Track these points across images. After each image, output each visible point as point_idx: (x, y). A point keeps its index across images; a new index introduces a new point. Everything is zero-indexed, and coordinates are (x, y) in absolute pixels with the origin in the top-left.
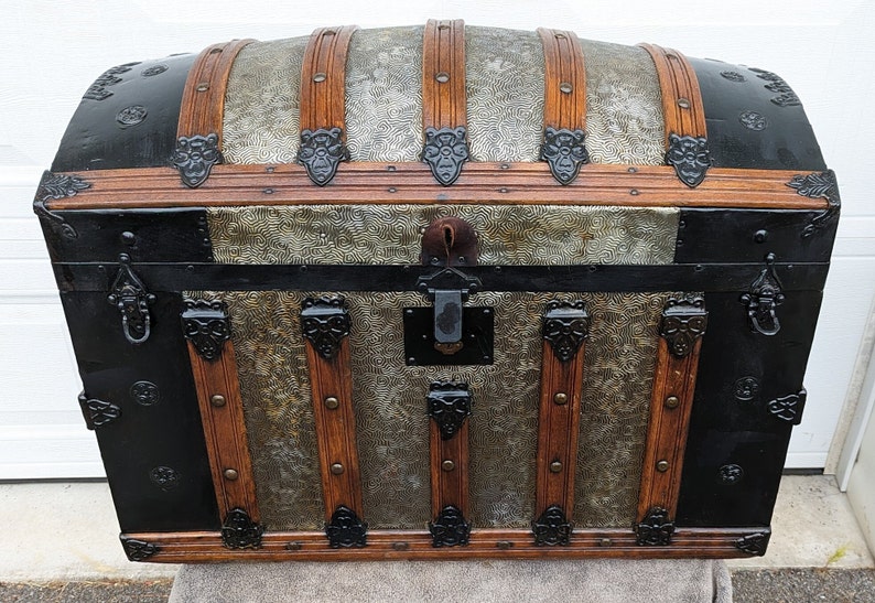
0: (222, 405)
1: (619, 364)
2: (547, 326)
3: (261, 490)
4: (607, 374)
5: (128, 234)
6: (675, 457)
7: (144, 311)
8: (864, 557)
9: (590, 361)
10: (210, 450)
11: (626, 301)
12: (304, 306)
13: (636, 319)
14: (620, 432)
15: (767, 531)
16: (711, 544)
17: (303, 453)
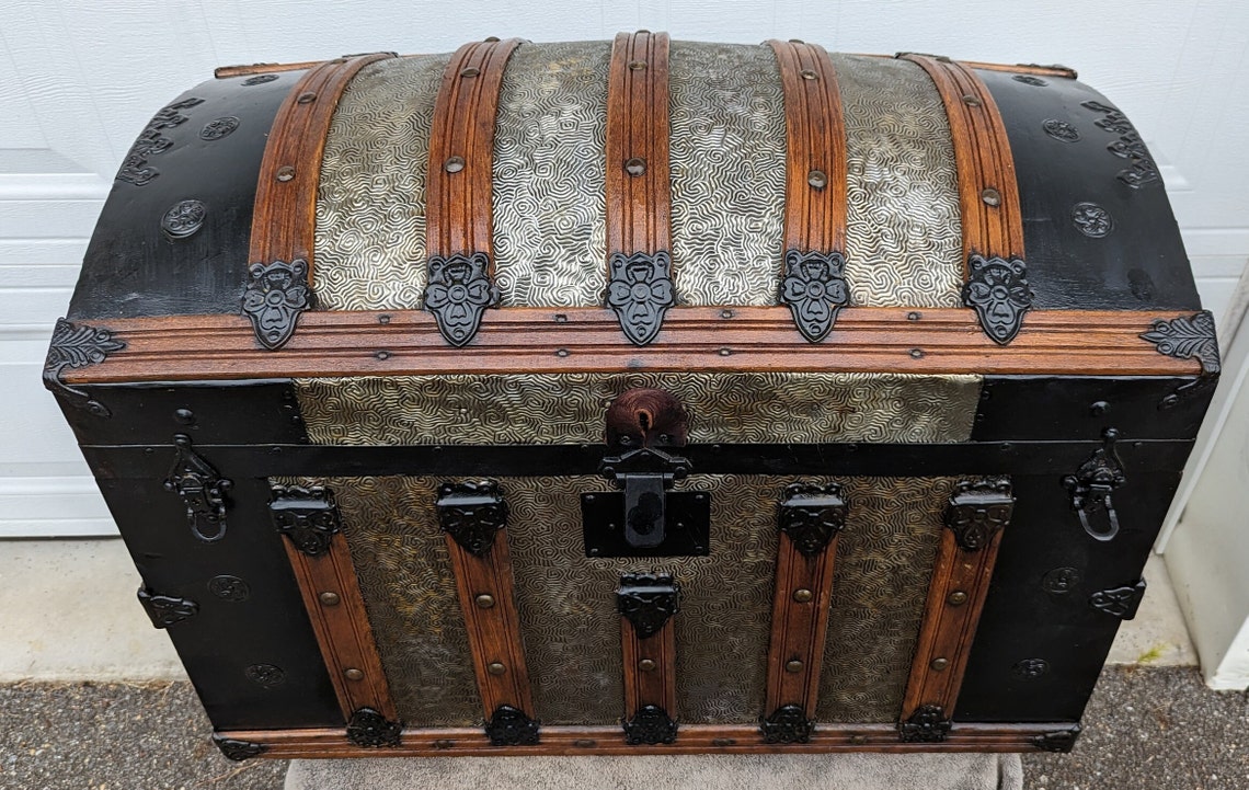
0: (336, 603)
1: (887, 555)
2: (785, 517)
3: (396, 688)
4: (869, 566)
5: (183, 412)
6: (958, 654)
7: (216, 500)
8: (1184, 650)
9: (844, 552)
10: (324, 650)
11: (900, 485)
12: (442, 494)
13: (914, 505)
14: (885, 626)
15: (1076, 729)
16: (998, 741)
17: (449, 650)
